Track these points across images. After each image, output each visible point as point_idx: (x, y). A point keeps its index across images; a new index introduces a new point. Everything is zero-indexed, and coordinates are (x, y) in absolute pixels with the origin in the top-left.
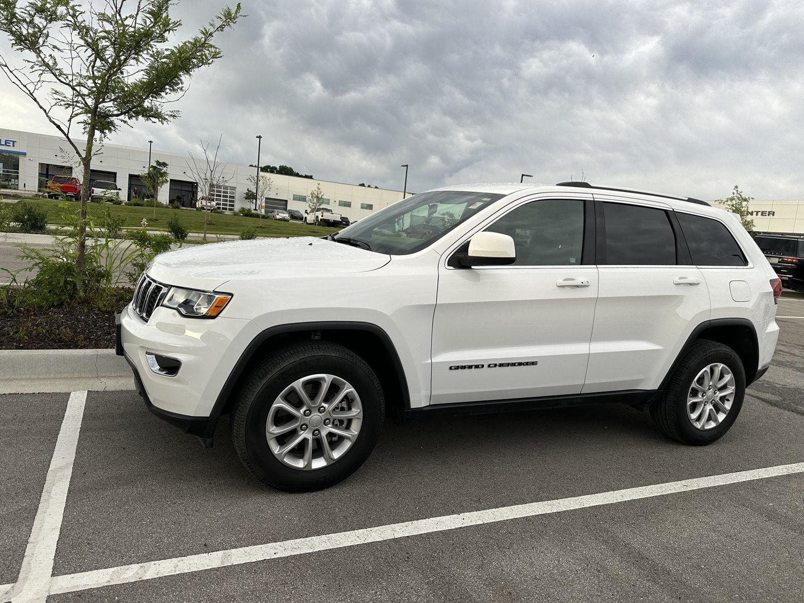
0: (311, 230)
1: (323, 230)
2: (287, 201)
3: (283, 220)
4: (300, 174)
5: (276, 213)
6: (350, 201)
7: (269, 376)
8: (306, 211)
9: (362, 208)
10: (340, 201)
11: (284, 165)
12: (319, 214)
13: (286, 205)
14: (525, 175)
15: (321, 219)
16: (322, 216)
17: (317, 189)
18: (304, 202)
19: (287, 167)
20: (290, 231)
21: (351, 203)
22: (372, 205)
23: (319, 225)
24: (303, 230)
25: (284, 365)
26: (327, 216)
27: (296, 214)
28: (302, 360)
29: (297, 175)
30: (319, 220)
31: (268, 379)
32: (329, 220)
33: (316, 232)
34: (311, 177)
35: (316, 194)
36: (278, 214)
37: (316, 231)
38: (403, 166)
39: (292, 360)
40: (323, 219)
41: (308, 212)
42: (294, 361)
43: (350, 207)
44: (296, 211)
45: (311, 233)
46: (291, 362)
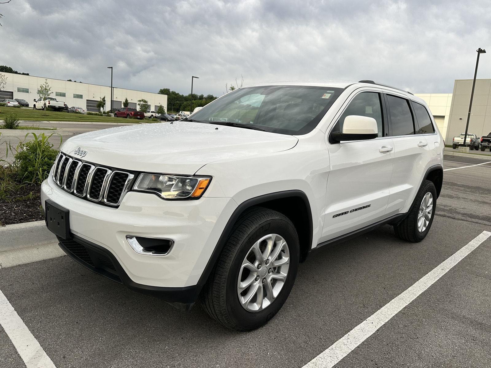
0: (43, 114)
1: (52, 114)
2: (12, 92)
3: (15, 107)
4: (18, 72)
5: (7, 102)
6: (65, 92)
7: (241, 243)
8: (35, 99)
9: (74, 97)
10: (56, 92)
11: (4, 66)
12: (47, 102)
13: (12, 95)
14: (194, 77)
15: (48, 106)
16: (49, 103)
17: (45, 84)
18: (27, 93)
19: (7, 67)
20: (27, 115)
21: (65, 93)
22: (82, 95)
23: (47, 110)
24: (36, 114)
25: (250, 232)
26: (53, 103)
27: (23, 102)
28: (261, 226)
29: (16, 73)
30: (47, 107)
31: (240, 245)
32: (55, 106)
33: (47, 116)
34: (28, 74)
35: (45, 87)
36: (9, 103)
37: (47, 114)
38: (109, 68)
39: (254, 227)
40: (50, 106)
41: (37, 100)
42: (255, 227)
43: (65, 97)
44: (22, 100)
45: (43, 116)
46: (254, 228)
